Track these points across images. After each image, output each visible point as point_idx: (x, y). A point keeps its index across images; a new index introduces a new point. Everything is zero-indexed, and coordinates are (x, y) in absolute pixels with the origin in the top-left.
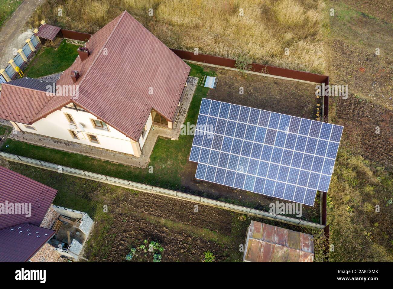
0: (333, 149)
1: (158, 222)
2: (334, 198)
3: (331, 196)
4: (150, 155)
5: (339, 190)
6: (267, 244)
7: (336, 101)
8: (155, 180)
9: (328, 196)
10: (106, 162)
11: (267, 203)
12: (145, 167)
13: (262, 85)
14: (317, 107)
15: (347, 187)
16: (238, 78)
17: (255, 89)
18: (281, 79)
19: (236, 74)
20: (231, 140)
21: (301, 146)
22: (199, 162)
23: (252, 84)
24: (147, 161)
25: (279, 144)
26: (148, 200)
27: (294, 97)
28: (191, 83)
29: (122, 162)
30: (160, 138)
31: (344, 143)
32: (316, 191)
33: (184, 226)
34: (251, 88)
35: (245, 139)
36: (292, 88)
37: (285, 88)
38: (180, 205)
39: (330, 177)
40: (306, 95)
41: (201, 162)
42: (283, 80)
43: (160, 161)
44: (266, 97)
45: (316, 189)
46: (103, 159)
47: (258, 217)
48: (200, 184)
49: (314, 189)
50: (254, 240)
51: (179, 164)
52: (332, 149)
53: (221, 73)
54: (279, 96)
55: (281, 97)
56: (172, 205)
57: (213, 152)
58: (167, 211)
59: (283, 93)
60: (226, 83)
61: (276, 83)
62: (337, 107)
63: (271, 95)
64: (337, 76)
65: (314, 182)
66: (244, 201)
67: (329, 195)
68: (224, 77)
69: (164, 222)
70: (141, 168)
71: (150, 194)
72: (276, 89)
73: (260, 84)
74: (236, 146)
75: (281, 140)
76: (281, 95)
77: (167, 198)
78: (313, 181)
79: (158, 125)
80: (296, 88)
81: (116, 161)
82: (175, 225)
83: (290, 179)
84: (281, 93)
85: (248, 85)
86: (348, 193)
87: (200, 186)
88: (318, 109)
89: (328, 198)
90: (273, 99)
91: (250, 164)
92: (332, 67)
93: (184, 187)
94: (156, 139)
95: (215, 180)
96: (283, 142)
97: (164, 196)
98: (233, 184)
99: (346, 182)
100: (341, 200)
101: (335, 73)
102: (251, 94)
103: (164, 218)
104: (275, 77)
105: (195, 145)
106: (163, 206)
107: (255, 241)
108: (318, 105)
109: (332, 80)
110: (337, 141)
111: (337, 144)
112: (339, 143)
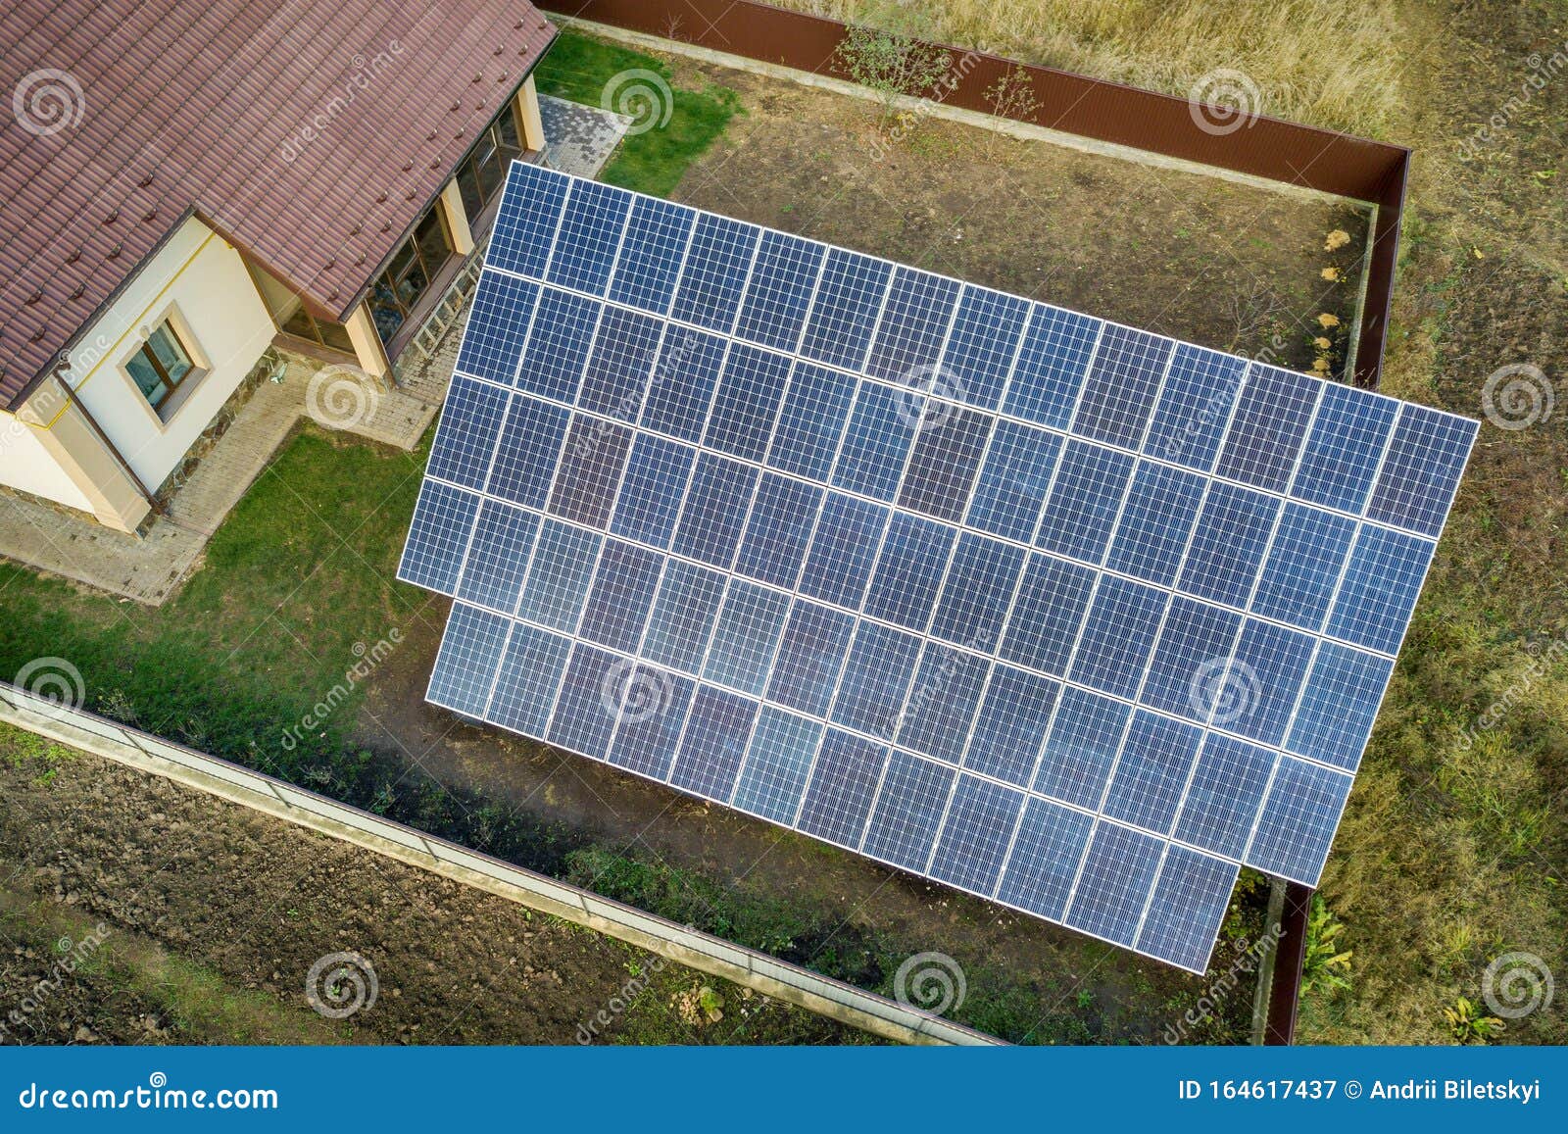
0: (1388, 584)
1: (123, 973)
2: (1360, 930)
3: (1343, 907)
4: (212, 527)
5: (1404, 872)
7: (1443, 306)
8: (197, 688)
9: (1321, 908)
11: (894, 913)
12: (158, 602)
13: (1000, 184)
14: (1318, 330)
15: (1466, 859)
16: (863, 138)
17: (954, 204)
18: (1117, 162)
19: (854, 117)
20: (677, 460)
21: (1157, 541)
22: (462, 593)
23: (942, 175)
24: (181, 566)
25: (996, 517)
26: (107, 816)
27: (1182, 263)
28: (581, 140)
30: (310, 431)
31: (1469, 562)
32: (1231, 869)
33: (284, 1018)
34: (929, 194)
35: (771, 462)
36: (1175, 215)
37: (1134, 210)
38: (301, 872)
39: (1346, 781)
40: (1255, 256)
41: (471, 597)
42: (1128, 165)
43: (263, 572)
44: (1009, 253)
45: (1238, 855)
47: (808, 1012)
48: (474, 744)
49: (1218, 856)
51: (376, 598)
52: (1374, 582)
53: (768, 104)
54: (1089, 254)
55: (1101, 258)
56: (248, 861)
57: (555, 537)
58: (202, 898)
59: (1119, 238)
60: (787, 156)
61: (1084, 180)
62: (1443, 338)
63: (1040, 240)
64: (1460, 168)
65: (1228, 804)
66: (737, 881)
67: (1329, 903)
68: (785, 126)
70: (130, 603)
71: (134, 772)
72: (1077, 214)
73: (989, 181)
74: (712, 504)
75: (1017, 489)
76: (1101, 245)
77: (234, 815)
78: (1217, 801)
79: (309, 352)
80: (1201, 213)
82: (230, 1005)
83: (1053, 764)
84: (1107, 236)
85: (918, 177)
86: (1471, 904)
87: (471, 752)
88: (1323, 342)
89: (1321, 922)
90: (1050, 269)
91: (789, 635)
92: (1435, 118)
93: (365, 755)
94: (277, 437)
95: (555, 727)
96: (1025, 502)
97: (215, 798)
98: (666, 766)
99: (1463, 824)
100: (1410, 941)
101: (1449, 149)
102: (921, 228)
103: (169, 946)
104: (1084, 149)
105: (441, 475)
106: (191, 863)
108: (1327, 320)
109: (1432, 191)
110: (1421, 528)
111: (1415, 543)
112: (1435, 540)
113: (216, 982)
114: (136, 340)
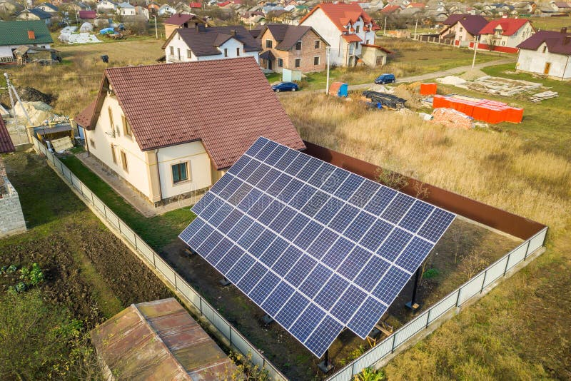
1: (81, 263)
4: (169, 210)
6: (146, 327)
10: (121, 199)
12: (148, 217)
20: (259, 195)
22: (200, 215)
24: (158, 214)
25: (321, 218)
26: (104, 241)
29: (133, 204)
32: (342, 327)
33: (100, 281)
35: (278, 198)
38: (128, 262)
39: (384, 307)
40: (487, 246)
41: (202, 216)
45: (345, 323)
46: (121, 194)
49: (339, 321)
50: (134, 311)
52: (413, 252)
56: (121, 257)
57: (225, 207)
58: (106, 258)
69: (86, 265)
80: (475, 234)
81: (129, 201)
82: (92, 275)
83: (306, 284)
95: (200, 248)
103: (93, 262)
107: (135, 313)
110: (431, 240)
111: (429, 244)
112: (435, 244)
113: (94, 270)
114: (177, 162)
